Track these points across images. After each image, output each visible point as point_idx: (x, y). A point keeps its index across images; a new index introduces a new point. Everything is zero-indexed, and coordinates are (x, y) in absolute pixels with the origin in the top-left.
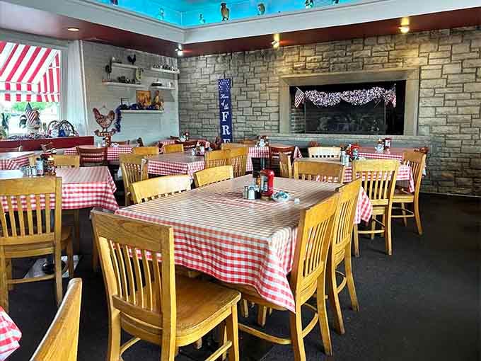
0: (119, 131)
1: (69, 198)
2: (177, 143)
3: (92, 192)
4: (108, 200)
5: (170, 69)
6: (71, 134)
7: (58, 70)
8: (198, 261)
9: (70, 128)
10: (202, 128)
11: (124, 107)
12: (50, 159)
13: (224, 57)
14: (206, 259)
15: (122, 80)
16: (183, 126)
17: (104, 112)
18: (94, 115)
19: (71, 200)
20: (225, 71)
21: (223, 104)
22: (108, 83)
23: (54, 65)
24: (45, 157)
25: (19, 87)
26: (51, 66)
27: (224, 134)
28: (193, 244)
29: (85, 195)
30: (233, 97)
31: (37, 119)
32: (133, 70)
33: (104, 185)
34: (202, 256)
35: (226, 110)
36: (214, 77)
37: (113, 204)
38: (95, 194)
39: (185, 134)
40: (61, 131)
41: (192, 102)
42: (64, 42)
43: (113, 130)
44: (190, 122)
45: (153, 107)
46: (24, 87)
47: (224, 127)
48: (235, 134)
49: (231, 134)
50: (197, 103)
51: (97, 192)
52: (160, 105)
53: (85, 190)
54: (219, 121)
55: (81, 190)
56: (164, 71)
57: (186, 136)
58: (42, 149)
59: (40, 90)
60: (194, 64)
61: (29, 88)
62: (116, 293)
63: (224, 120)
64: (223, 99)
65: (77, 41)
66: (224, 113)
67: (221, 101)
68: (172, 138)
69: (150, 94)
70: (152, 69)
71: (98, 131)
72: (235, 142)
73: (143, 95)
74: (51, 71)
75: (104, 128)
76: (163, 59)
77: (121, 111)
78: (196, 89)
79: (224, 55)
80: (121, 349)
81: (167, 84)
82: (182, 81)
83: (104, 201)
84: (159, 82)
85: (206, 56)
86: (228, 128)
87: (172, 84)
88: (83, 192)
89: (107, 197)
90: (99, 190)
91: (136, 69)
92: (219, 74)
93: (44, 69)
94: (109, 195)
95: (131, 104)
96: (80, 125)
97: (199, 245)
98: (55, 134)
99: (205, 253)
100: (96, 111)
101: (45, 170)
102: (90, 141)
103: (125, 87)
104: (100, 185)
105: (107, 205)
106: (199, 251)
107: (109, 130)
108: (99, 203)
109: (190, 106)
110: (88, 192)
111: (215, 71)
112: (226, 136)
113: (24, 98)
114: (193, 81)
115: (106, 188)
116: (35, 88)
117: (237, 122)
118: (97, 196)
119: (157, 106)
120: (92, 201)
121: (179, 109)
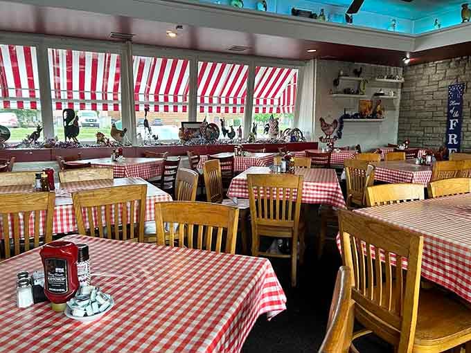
0: (340, 138)
1: (306, 193)
2: (396, 151)
3: (325, 191)
4: (338, 199)
5: (394, 79)
6: (300, 140)
7: (295, 86)
8: (438, 274)
9: (300, 135)
10: (423, 136)
11: (347, 116)
12: (292, 160)
13: (459, 61)
14: (448, 275)
15: (347, 91)
16: (402, 135)
17: (329, 121)
18: (320, 124)
19: (307, 195)
20: (457, 77)
21: (452, 111)
22: (335, 95)
23: (292, 82)
24: (287, 159)
25: (265, 102)
26: (290, 83)
27: (450, 142)
28: (434, 255)
29: (319, 192)
30: (465, 103)
31: (277, 127)
32: (357, 83)
33: (335, 186)
34: (444, 270)
35: (456, 118)
36: (443, 84)
37: (342, 203)
38: (326, 193)
39: (405, 142)
40: (293, 138)
41: (414, 110)
42: (302, 62)
43: (335, 137)
44: (410, 130)
45: (374, 115)
46: (269, 102)
47: (450, 135)
48: (465, 143)
49: (459, 143)
50: (421, 111)
51: (329, 191)
52: (381, 114)
53: (319, 188)
54: (445, 129)
55: (316, 188)
56: (388, 80)
57: (406, 145)
58: (278, 152)
59: (279, 104)
60: (421, 71)
61: (272, 102)
62: (354, 285)
63: (451, 128)
64: (452, 106)
65: (312, 61)
66: (452, 121)
67: (450, 108)
68: (390, 146)
69: (372, 104)
70: (377, 79)
71: (322, 137)
72: (463, 153)
73: (365, 104)
74: (289, 87)
75: (327, 135)
76: (388, 69)
77: (344, 120)
78: (422, 97)
79: (458, 59)
80: (353, 335)
81: (390, 94)
82: (405, 89)
83: (334, 200)
84: (382, 92)
85: (437, 62)
86: (456, 136)
87: (394, 92)
88: (317, 190)
89: (337, 197)
90: (331, 190)
91: (360, 81)
92: (450, 79)
93: (285, 86)
94: (339, 196)
95: (354, 113)
96: (308, 133)
97: (441, 258)
98: (288, 140)
99: (448, 268)
100: (322, 120)
101: (287, 169)
102: (314, 146)
103: (350, 97)
104: (331, 185)
105: (337, 203)
106: (441, 265)
107: (332, 137)
108: (329, 201)
109: (413, 114)
110: (321, 190)
111: (445, 77)
112: (453, 146)
113: (268, 110)
114: (418, 89)
115: (337, 188)
116: (276, 102)
117: (468, 131)
118: (328, 195)
119: (378, 114)
120: (324, 198)
121: (400, 117)
